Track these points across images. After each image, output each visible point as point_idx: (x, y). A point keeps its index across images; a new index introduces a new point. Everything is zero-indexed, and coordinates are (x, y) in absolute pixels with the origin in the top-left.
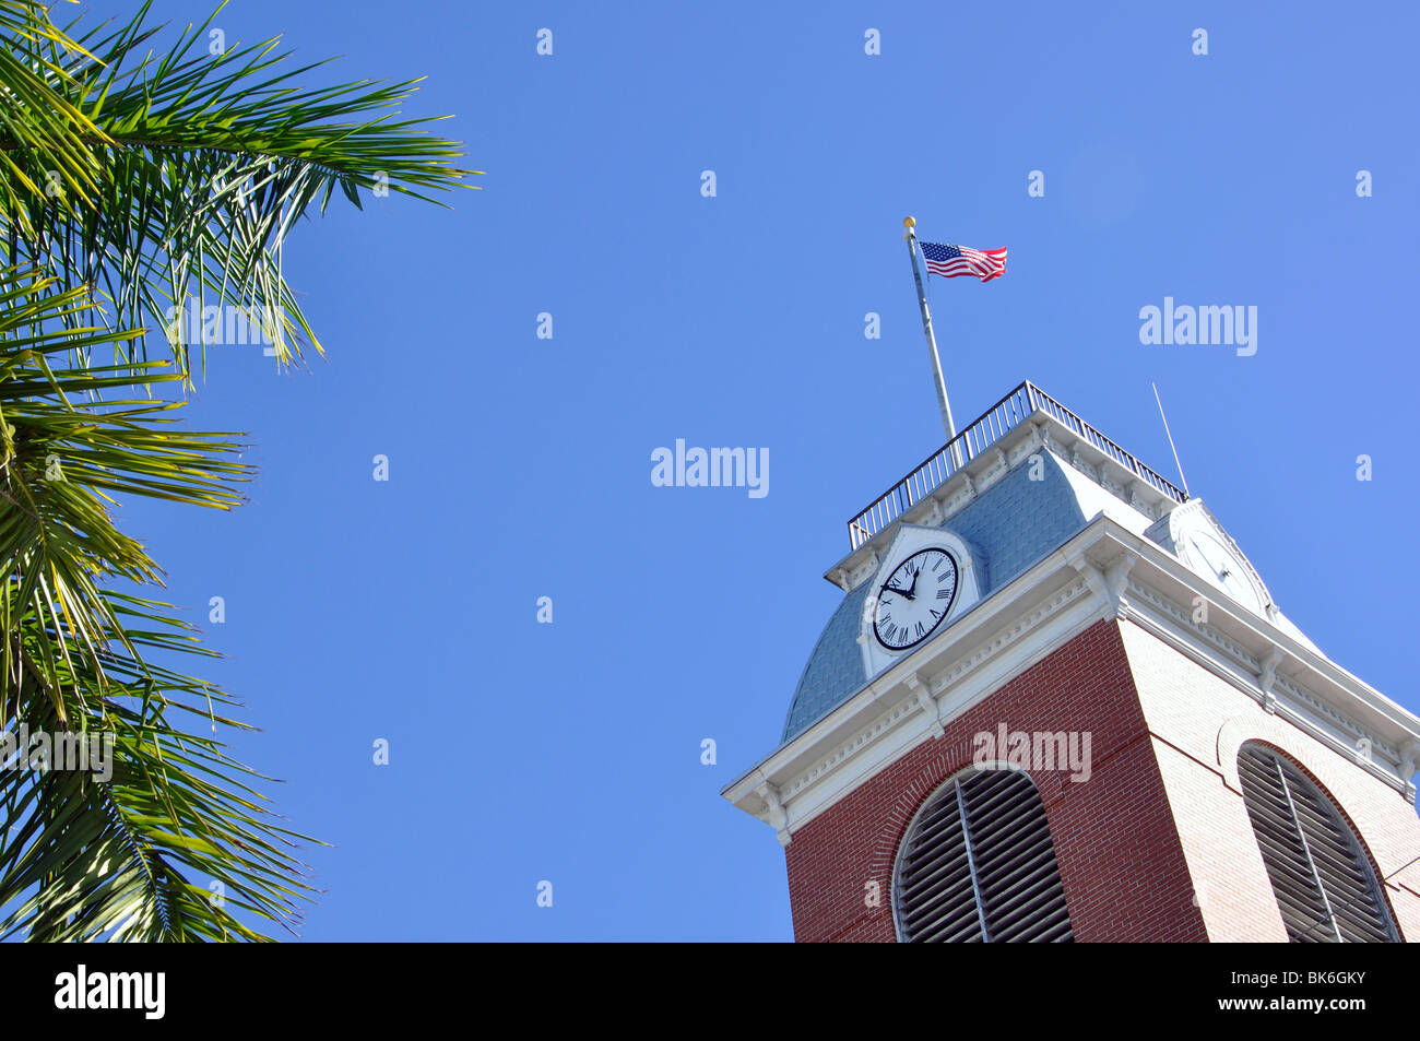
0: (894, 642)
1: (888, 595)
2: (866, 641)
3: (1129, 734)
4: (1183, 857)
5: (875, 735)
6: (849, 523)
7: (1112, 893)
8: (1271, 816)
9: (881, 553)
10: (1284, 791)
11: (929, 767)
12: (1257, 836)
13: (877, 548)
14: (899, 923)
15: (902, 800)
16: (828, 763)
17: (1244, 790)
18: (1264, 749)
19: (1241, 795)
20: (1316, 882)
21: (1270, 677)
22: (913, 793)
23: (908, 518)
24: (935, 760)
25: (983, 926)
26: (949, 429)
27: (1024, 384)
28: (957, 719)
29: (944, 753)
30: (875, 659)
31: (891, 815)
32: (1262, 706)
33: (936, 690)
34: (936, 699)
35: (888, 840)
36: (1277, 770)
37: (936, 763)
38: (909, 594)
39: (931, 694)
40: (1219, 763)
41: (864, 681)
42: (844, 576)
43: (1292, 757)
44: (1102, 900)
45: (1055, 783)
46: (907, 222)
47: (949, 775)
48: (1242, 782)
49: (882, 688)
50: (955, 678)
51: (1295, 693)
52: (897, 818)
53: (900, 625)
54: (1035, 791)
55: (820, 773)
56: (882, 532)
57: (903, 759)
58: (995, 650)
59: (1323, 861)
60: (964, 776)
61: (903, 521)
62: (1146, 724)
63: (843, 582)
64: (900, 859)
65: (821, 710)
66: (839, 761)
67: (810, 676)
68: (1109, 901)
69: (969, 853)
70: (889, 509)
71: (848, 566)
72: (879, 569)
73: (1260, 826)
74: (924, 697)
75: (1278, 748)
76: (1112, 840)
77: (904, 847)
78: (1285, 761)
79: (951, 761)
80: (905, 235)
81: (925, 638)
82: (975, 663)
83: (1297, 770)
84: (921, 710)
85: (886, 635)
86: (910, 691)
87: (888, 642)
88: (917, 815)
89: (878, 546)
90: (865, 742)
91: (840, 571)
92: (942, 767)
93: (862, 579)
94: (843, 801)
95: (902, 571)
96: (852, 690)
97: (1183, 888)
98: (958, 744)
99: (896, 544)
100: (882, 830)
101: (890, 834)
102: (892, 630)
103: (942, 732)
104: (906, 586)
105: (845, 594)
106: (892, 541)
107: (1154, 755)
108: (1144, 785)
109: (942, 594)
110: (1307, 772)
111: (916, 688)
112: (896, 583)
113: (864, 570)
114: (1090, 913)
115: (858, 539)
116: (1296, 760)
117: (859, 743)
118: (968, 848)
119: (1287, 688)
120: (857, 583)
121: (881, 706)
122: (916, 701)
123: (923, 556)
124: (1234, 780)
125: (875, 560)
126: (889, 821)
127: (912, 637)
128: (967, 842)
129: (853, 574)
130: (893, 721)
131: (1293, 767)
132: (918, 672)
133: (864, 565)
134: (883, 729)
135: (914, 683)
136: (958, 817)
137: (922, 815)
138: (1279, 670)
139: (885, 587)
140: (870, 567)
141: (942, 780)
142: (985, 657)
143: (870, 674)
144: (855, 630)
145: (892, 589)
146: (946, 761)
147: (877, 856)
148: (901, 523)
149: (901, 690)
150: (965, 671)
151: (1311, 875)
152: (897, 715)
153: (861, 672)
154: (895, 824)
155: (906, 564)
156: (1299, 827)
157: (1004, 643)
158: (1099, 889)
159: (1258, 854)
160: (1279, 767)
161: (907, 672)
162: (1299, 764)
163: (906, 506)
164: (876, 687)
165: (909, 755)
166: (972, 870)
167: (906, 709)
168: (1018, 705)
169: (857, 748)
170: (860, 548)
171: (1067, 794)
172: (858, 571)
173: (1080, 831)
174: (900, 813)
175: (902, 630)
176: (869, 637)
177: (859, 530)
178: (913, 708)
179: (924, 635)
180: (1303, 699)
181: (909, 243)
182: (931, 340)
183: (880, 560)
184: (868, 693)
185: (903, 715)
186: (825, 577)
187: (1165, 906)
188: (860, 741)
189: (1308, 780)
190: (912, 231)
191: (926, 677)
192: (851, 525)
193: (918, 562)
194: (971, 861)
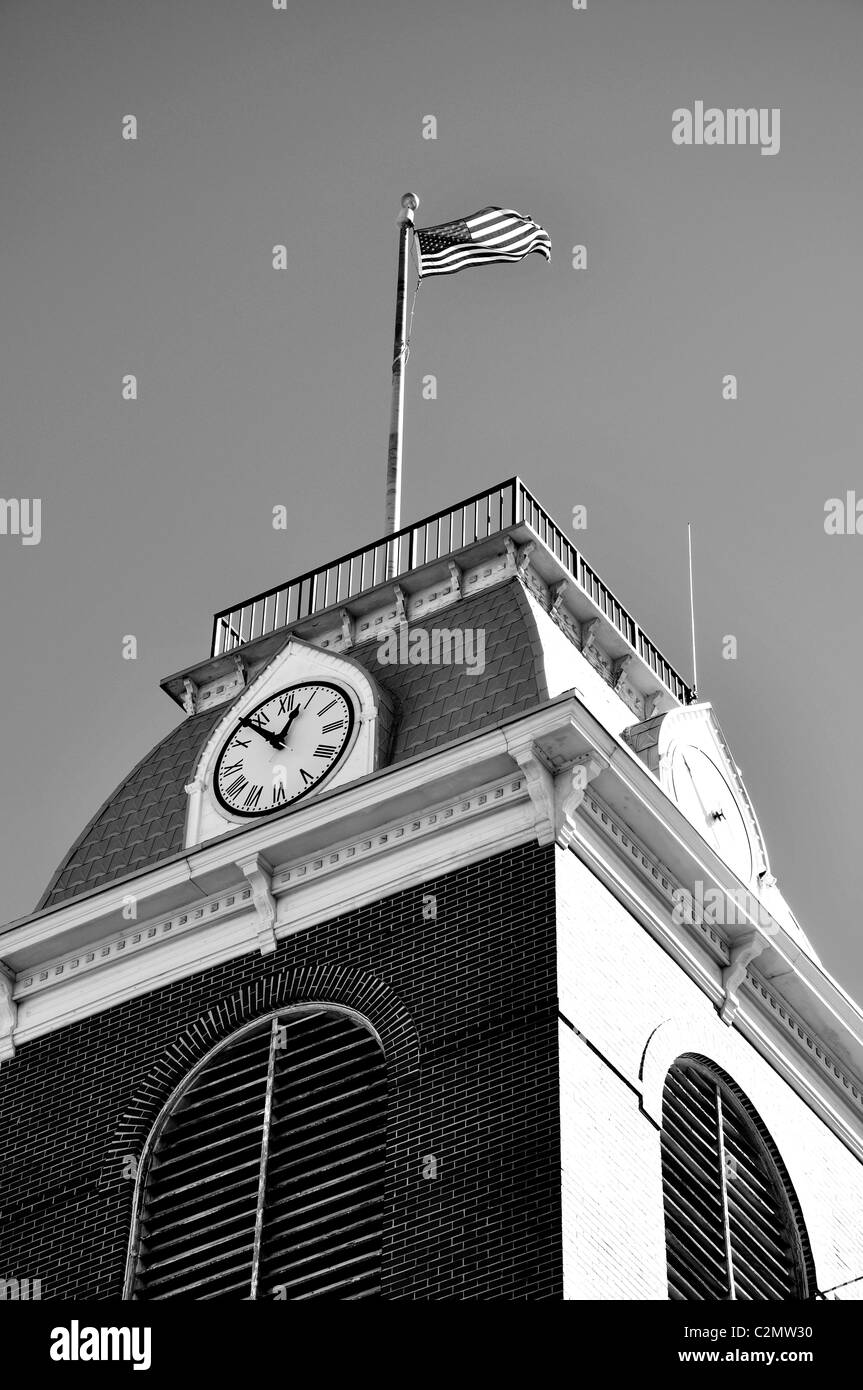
0: (239, 802)
1: (246, 734)
2: (198, 793)
3: (530, 1009)
4: (558, 1198)
5: (177, 928)
6: (217, 616)
7: (449, 1227)
8: (691, 1165)
9: (252, 671)
10: (717, 1135)
11: (241, 992)
12: (666, 1189)
13: (249, 662)
14: (139, 1207)
15: (191, 1030)
16: (98, 955)
17: (664, 1121)
18: (706, 1071)
19: (658, 1128)
20: (727, 1270)
21: (739, 974)
22: (210, 1025)
23: (303, 632)
24: (252, 985)
25: (257, 1235)
26: (391, 518)
27: (512, 482)
28: (299, 933)
29: (268, 978)
30: (204, 819)
31: (170, 1049)
32: (719, 1010)
33: (281, 885)
34: (277, 898)
35: (155, 1083)
36: (715, 1103)
37: (253, 989)
38: (277, 741)
39: (271, 889)
40: (641, 1078)
41: (180, 848)
42: (190, 690)
43: (740, 1091)
44: (432, 1234)
45: (412, 1054)
46: (407, 201)
47: (267, 1010)
48: (665, 1109)
49: (205, 864)
50: (312, 873)
51: (767, 1003)
52: (177, 1056)
53: (253, 780)
54: (380, 1059)
55: (83, 966)
56: (262, 640)
57: (208, 972)
58: (377, 847)
59: (743, 1243)
60: (287, 1016)
61: (295, 634)
62: (556, 1000)
63: (187, 698)
64: (165, 1115)
65: (108, 877)
66: (114, 954)
67: (105, 822)
68: (442, 1237)
69: (266, 1128)
70: (281, 612)
71: (198, 678)
72: (243, 692)
73: (673, 1173)
74: (260, 891)
75: (725, 1072)
76: (469, 1152)
77: (176, 1099)
78: (731, 1094)
79: (275, 991)
80: (400, 219)
81: (284, 808)
82: (345, 859)
83: (742, 1109)
84: (251, 909)
85: (230, 790)
86: (242, 878)
87: (229, 800)
88: (207, 1057)
89: (250, 659)
90: (160, 935)
91: (187, 683)
92: (260, 996)
93: (216, 700)
94: (106, 1014)
95: (275, 705)
96: (160, 857)
97: (548, 1242)
98: (291, 970)
99: (276, 664)
100: (151, 1067)
101: (160, 1076)
102: (239, 786)
103: (272, 947)
104: (275, 726)
105: (184, 717)
106: (271, 657)
107: (556, 1047)
108: (533, 1084)
109: (322, 751)
110: (755, 1114)
111: (252, 875)
112: (262, 719)
113: (221, 689)
114: (412, 1248)
115: (224, 643)
116: (744, 1096)
117: (150, 936)
118: (267, 1119)
119: (758, 993)
120: (206, 705)
121: (196, 890)
122: (248, 894)
123: (309, 690)
124: (655, 1106)
125: (241, 679)
126: (165, 1057)
127: (266, 802)
128: (267, 1111)
129: (204, 691)
130: (208, 916)
131: (738, 1103)
132: (262, 854)
133: (223, 682)
134: (192, 923)
135: (251, 868)
136: (263, 1072)
137: (215, 1060)
138: (753, 966)
139: (245, 722)
140: (231, 686)
141: (256, 1015)
142: (360, 854)
143: (192, 840)
144: (187, 773)
145: (254, 727)
146: (268, 990)
147: (134, 1104)
148: (290, 636)
149: (231, 873)
150: (328, 867)
151: (723, 1261)
152: (215, 908)
153: (180, 834)
154: (171, 1063)
155: (284, 696)
156: (725, 1189)
157: (393, 841)
158: (433, 1217)
159: (659, 1215)
160: (719, 1099)
161: (245, 852)
162: (746, 1101)
163: (304, 613)
164: (195, 861)
165: (218, 968)
166: (264, 1152)
167: (231, 901)
168: (388, 933)
169: (145, 941)
170: (224, 657)
171: (424, 1074)
172: (213, 688)
173: (428, 1130)
174: (183, 1049)
175: (255, 788)
176: (204, 788)
177: (228, 630)
178: (240, 903)
179: (282, 802)
180: (776, 1013)
181: (403, 233)
182: (399, 383)
183: (249, 680)
184: (182, 867)
185: (223, 910)
186: (164, 687)
187: (517, 1260)
188: (153, 933)
189: (753, 1127)
190: (411, 215)
191: (271, 864)
192: (219, 620)
193: (301, 697)
194: (265, 1138)
